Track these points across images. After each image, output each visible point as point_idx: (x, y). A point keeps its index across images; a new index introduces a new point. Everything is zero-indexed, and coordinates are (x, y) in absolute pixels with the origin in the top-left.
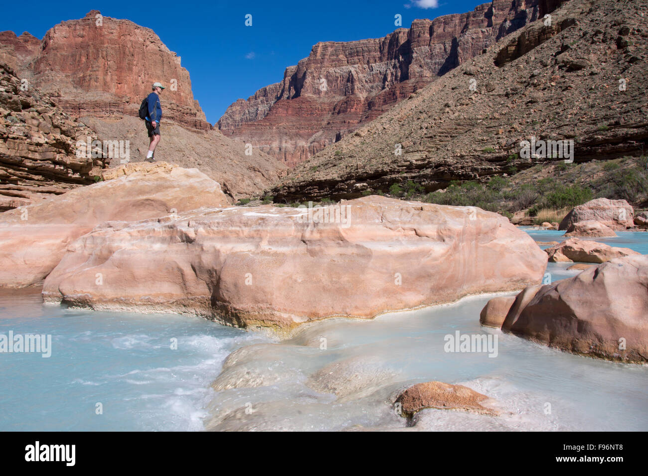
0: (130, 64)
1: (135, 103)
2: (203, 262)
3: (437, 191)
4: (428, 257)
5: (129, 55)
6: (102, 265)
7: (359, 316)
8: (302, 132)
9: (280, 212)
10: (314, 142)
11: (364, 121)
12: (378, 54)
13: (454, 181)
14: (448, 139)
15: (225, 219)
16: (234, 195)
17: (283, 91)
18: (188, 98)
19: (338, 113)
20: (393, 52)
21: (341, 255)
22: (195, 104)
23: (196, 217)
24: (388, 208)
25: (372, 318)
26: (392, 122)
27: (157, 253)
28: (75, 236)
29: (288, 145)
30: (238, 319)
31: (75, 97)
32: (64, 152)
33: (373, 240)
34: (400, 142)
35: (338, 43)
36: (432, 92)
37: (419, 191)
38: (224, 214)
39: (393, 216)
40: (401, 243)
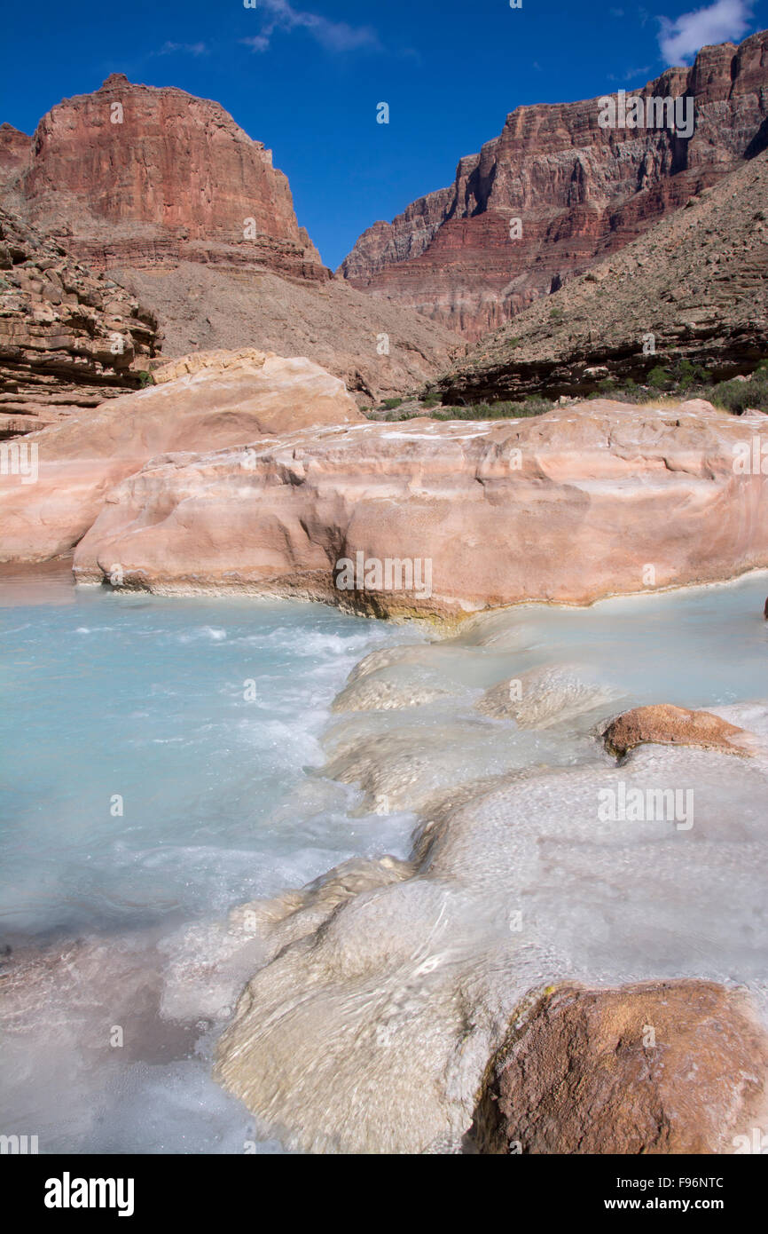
0: (185, 170)
1: (197, 239)
2: (318, 516)
3: (734, 379)
4: (685, 505)
5: (182, 153)
6: (160, 524)
7: (568, 601)
8: (491, 276)
9: (441, 431)
10: (512, 293)
11: (604, 252)
13: (766, 361)
14: (757, 281)
15: (352, 445)
16: (374, 393)
17: (455, 203)
18: (289, 224)
19: (556, 239)
21: (539, 502)
22: (301, 235)
23: (305, 443)
24: (620, 423)
25: (590, 604)
26: (653, 252)
27: (245, 502)
28: (116, 477)
29: (466, 301)
30: (375, 605)
31: (97, 234)
32: (87, 335)
33: (593, 477)
34: (668, 291)
35: (555, 107)
36: (731, 192)
37: (701, 379)
38: (350, 436)
39: (628, 437)
40: (640, 482)
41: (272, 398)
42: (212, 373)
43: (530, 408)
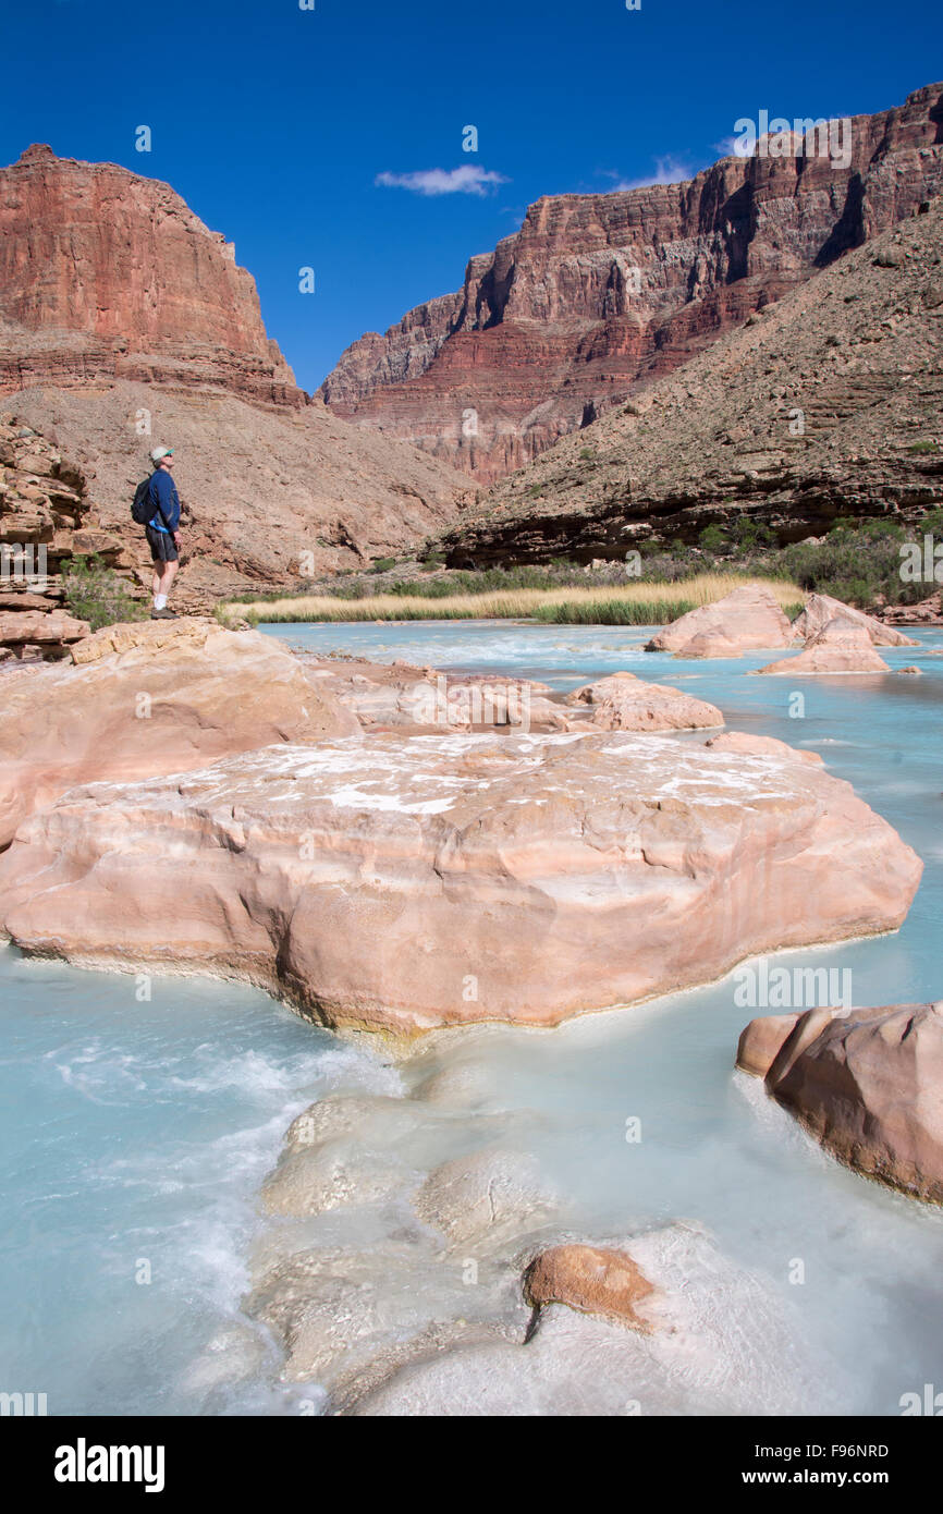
0: (124, 265)
1: (138, 351)
2: (260, 893)
3: (805, 541)
4: (662, 912)
5: (121, 244)
6: (79, 880)
7: (531, 1022)
8: (508, 403)
10: (535, 424)
11: (648, 375)
12: (676, 220)
13: (843, 519)
14: (832, 421)
16: (361, 548)
17: (464, 312)
18: (255, 335)
19: (589, 358)
20: (711, 214)
21: (502, 904)
22: (271, 348)
24: (596, 803)
25: (555, 1025)
26: (707, 380)
27: (176, 864)
30: (322, 1013)
31: (10, 343)
33: (563, 872)
34: (724, 430)
35: (587, 198)
36: (799, 309)
37: (765, 540)
38: (298, 789)
39: (603, 822)
40: (615, 880)
41: (215, 686)
42: (142, 655)
43: (555, 575)
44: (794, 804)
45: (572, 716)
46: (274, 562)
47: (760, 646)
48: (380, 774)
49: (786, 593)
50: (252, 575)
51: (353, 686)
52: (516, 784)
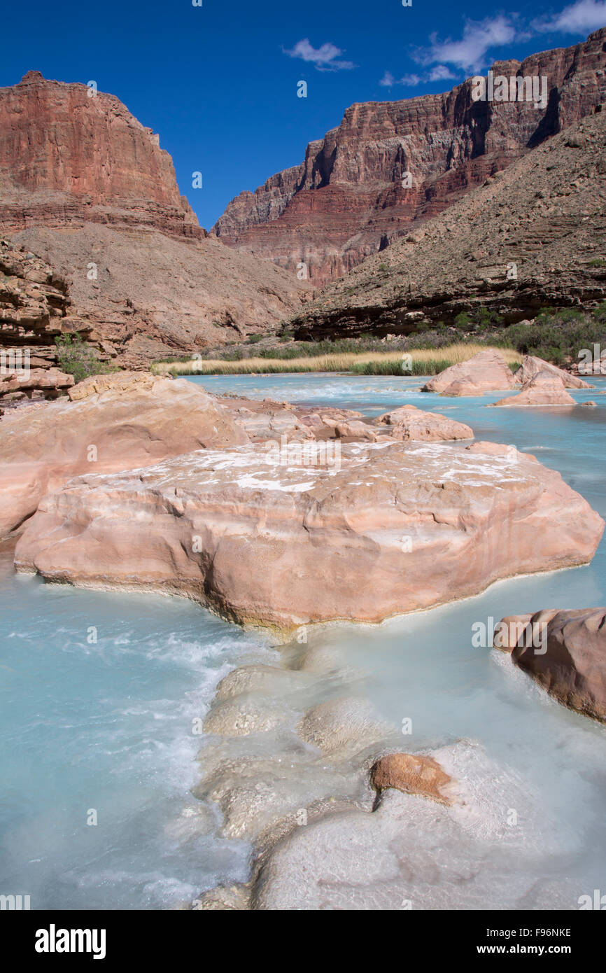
0: (89, 149)
1: (99, 204)
2: (194, 543)
3: (521, 323)
4: (445, 552)
5: (87, 135)
6: (79, 534)
7: (365, 620)
8: (332, 235)
10: (350, 249)
11: (421, 217)
12: (440, 118)
13: (545, 309)
14: (538, 246)
16: (240, 328)
17: (304, 178)
18: (173, 193)
19: (384, 207)
20: (462, 114)
21: (346, 547)
22: (182, 202)
24: (404, 484)
25: (380, 622)
26: (459, 220)
29: (314, 254)
31: (18, 199)
32: (12, 306)
33: (383, 527)
34: (470, 252)
35: (382, 104)
36: (518, 174)
37: (496, 322)
38: (216, 477)
39: (409, 496)
40: (416, 532)
41: (159, 414)
42: (113, 395)
43: (363, 345)
44: (526, 485)
45: (378, 432)
46: (186, 337)
47: (494, 389)
48: (267, 467)
49: (509, 356)
50: (172, 346)
51: (240, 414)
52: (353, 473)
